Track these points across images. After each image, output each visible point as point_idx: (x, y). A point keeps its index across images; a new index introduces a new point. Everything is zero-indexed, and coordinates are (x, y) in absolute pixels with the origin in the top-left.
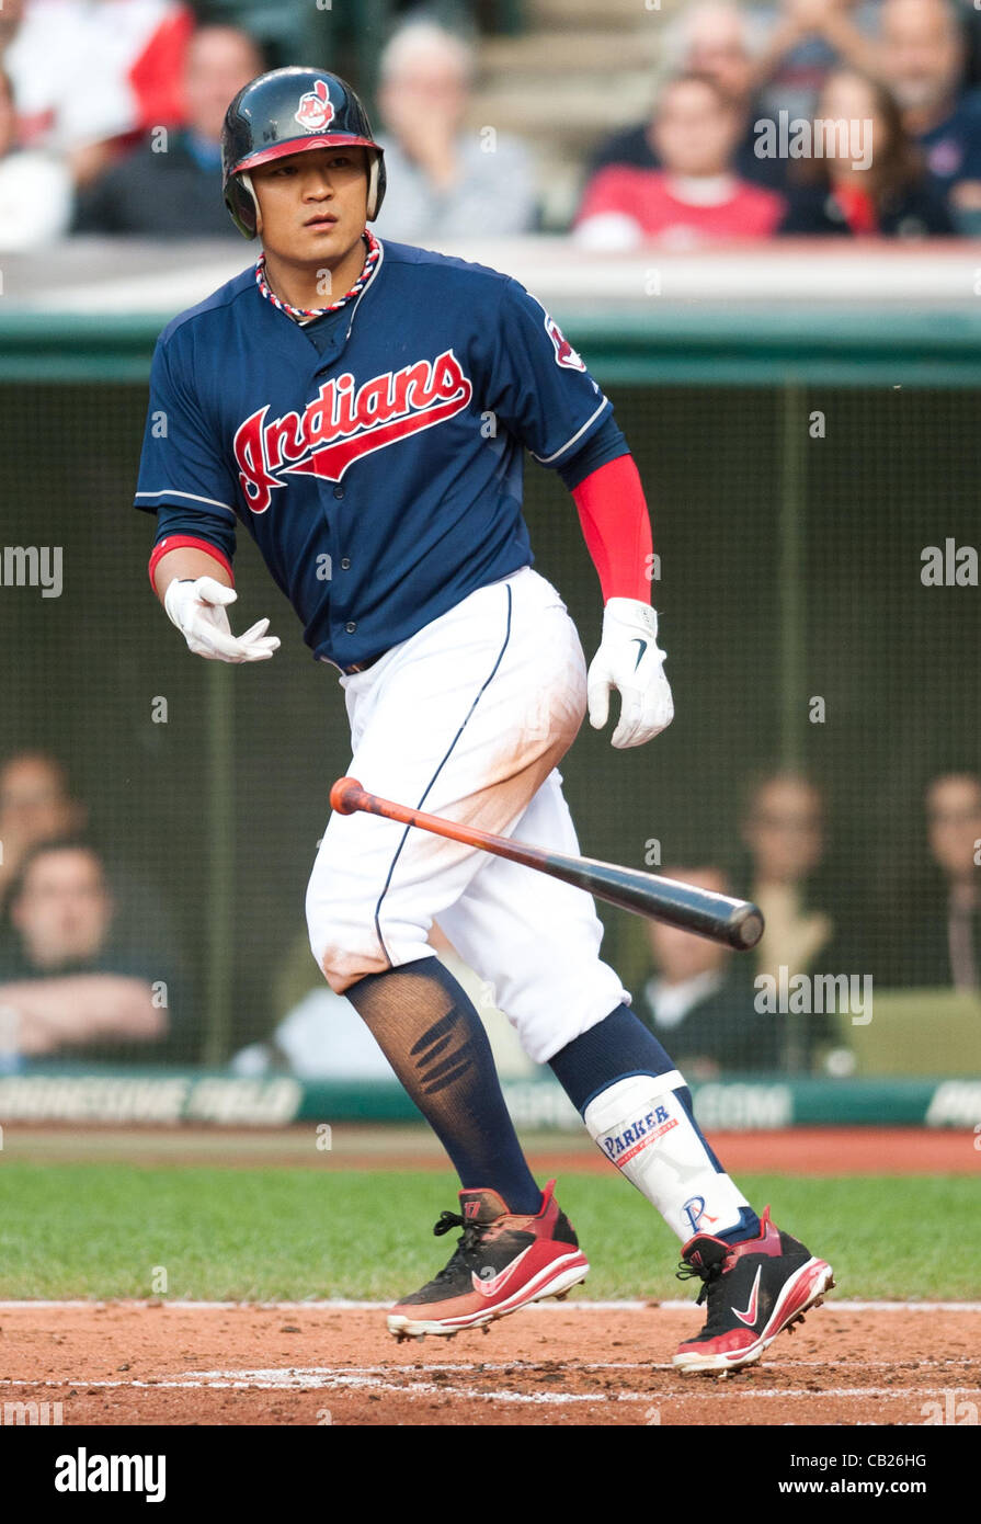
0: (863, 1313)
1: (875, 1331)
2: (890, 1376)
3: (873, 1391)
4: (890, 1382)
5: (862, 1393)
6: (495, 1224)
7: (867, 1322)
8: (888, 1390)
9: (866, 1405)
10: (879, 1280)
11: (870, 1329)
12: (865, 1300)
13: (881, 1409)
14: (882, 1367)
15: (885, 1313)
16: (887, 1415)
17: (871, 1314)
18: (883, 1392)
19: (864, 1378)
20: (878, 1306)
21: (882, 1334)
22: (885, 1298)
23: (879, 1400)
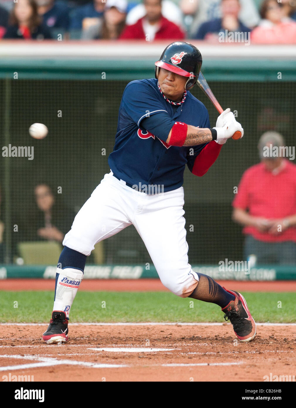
0: (26, 326)
1: (29, 331)
2: (33, 342)
3: (29, 346)
4: (33, 344)
5: (26, 346)
6: (235, 306)
7: (27, 329)
8: (33, 346)
9: (27, 350)
10: (31, 317)
11: (28, 330)
12: (27, 323)
13: (31, 351)
14: (31, 340)
15: (32, 326)
16: (33, 352)
17: (29, 326)
18: (31, 346)
19: (26, 343)
20: (30, 324)
21: (31, 332)
22: (32, 322)
23: (30, 349)
